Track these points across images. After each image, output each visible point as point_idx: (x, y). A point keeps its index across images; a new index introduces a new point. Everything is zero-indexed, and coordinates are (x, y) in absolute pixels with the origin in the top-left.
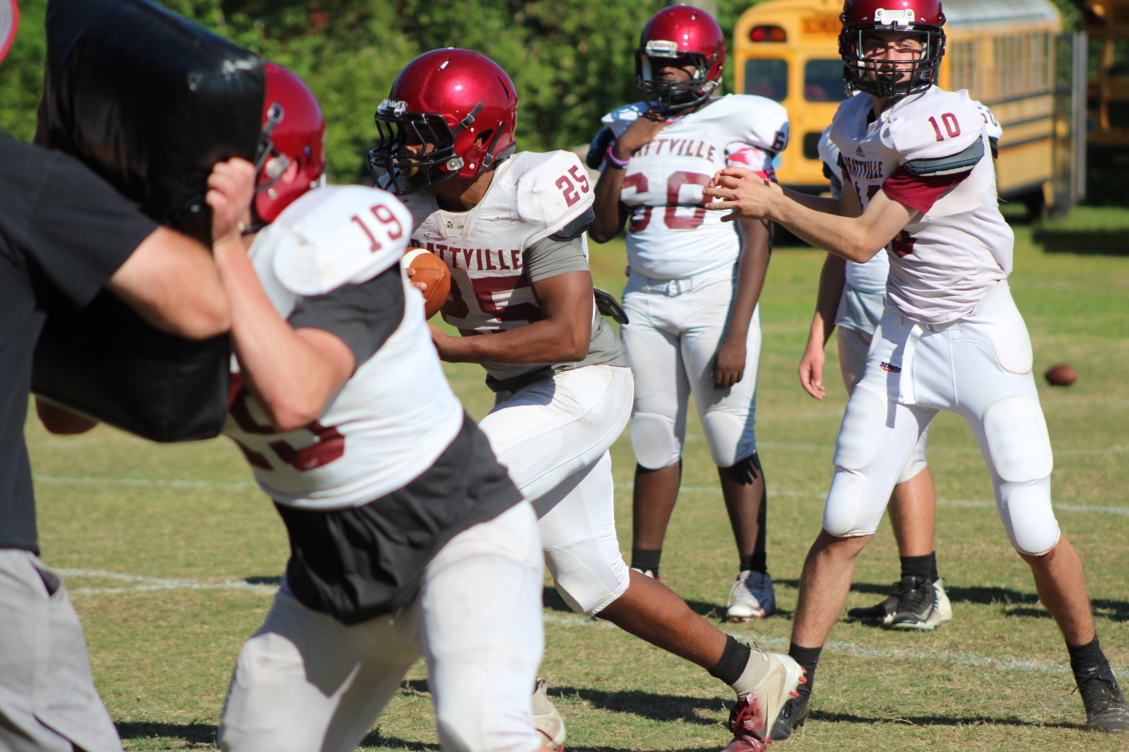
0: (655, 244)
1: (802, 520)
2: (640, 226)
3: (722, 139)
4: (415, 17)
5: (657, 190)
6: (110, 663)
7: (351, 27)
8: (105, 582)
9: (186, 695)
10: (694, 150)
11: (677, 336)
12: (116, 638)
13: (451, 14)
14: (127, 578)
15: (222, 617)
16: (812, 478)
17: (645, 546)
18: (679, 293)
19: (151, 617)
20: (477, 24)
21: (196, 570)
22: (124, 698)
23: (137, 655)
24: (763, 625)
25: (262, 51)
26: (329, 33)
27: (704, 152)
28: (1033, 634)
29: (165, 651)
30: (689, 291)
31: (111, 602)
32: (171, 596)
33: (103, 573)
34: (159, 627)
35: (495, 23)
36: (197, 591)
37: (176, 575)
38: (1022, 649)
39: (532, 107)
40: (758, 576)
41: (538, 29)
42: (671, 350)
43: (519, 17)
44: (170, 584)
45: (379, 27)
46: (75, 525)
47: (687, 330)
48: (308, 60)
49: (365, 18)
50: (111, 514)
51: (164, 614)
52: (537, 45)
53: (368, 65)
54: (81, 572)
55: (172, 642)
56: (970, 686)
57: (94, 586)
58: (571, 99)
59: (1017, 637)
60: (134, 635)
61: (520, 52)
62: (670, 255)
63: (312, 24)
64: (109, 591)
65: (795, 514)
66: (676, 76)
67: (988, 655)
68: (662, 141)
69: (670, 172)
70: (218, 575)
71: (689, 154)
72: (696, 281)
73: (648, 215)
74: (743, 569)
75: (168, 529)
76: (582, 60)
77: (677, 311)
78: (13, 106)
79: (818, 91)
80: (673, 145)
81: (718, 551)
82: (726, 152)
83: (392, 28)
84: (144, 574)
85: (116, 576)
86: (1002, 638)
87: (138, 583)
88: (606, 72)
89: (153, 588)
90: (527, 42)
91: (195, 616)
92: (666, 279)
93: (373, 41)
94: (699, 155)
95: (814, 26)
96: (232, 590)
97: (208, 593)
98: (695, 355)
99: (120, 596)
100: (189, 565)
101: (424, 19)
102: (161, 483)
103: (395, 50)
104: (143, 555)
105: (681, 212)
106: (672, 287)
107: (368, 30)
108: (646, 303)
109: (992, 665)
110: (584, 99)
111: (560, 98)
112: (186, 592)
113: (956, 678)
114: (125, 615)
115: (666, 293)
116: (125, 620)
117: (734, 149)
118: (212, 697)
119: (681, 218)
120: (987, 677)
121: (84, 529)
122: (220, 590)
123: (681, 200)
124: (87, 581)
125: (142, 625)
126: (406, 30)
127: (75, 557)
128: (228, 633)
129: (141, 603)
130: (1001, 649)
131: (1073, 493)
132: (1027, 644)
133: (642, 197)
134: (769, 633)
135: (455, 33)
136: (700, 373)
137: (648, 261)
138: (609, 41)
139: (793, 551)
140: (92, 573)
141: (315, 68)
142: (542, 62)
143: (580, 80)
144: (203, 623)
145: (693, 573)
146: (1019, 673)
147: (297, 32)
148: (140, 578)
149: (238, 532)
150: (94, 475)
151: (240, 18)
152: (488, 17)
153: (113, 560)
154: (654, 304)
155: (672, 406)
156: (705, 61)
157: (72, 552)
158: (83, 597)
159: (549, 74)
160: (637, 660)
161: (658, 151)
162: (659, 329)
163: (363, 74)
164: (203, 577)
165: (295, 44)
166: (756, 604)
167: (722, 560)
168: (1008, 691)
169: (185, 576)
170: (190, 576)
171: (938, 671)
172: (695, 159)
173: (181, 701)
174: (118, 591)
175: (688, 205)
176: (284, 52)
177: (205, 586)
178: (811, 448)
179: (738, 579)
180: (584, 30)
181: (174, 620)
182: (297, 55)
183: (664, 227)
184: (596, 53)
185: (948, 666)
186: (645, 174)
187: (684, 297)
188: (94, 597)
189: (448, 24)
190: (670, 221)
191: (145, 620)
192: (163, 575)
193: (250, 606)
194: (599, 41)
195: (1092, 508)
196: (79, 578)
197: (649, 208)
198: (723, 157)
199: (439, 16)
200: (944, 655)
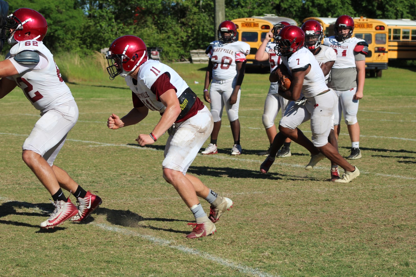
0: (218, 72)
1: (245, 133)
2: (216, 68)
3: (235, 50)
4: (157, 21)
5: (219, 60)
6: (97, 162)
7: (143, 23)
8: (95, 144)
9: (115, 169)
10: (228, 52)
11: (221, 92)
12: (98, 156)
13: (165, 21)
14: (99, 143)
15: (121, 152)
16: (246, 124)
17: (213, 139)
18: (223, 83)
19: (105, 152)
20: (170, 23)
21: (114, 142)
22: (102, 170)
23: (103, 160)
24: (239, 156)
25: (123, 28)
26: (138, 24)
27: (231, 53)
28: (299, 159)
29: (109, 159)
30: (225, 83)
31: (96, 148)
32: (109, 147)
33: (94, 142)
34: (107, 154)
35: (174, 23)
36: (115, 146)
37: (110, 143)
38: (296, 162)
39: (182, 41)
40: (238, 145)
41: (183, 24)
42: (220, 96)
43: (179, 22)
44: (109, 145)
45: (149, 23)
46: (87, 131)
47: (224, 91)
48: (133, 30)
49: (146, 21)
50: (94, 129)
51: (108, 151)
52: (183, 28)
53: (146, 31)
54: (89, 142)
55: (110, 157)
56: (286, 170)
57: (92, 145)
58: (190, 40)
59: (295, 160)
60: (102, 156)
61: (180, 29)
62: (221, 75)
63: (134, 22)
64: (96, 146)
65: (244, 132)
66: (228, 35)
67: (289, 163)
68: (222, 49)
69: (223, 56)
70: (119, 143)
71: (227, 52)
72: (226, 81)
73: (217, 66)
74: (235, 144)
75: (107, 133)
76: (193, 31)
77: (222, 87)
78: (69, 39)
79: (245, 39)
80: (224, 50)
81: (228, 140)
82: (236, 53)
83: (152, 24)
84: (103, 142)
85: (97, 143)
86: (292, 160)
87: (102, 144)
88: (198, 34)
89: (105, 145)
90: (181, 27)
91: (115, 152)
92: (220, 80)
93: (147, 26)
94: (229, 53)
95: (244, 25)
96: (122, 146)
97: (117, 147)
98: (225, 97)
99: (98, 147)
100: (112, 141)
101: (159, 22)
102: (104, 122)
103: (152, 29)
104: (102, 138)
105: (224, 65)
106: (221, 82)
107: (146, 24)
108: (216, 85)
109: (290, 165)
110: (193, 40)
111: (188, 39)
112: (112, 146)
113: (283, 168)
114: (100, 151)
115: (220, 83)
116: (100, 152)
117: (237, 53)
118: (121, 170)
119: (224, 67)
120: (289, 168)
121: (89, 132)
122: (120, 146)
123: (224, 62)
124: (91, 144)
125: (103, 154)
126: (155, 24)
127: (87, 138)
128: (123, 156)
129: (103, 149)
130: (292, 162)
131: (304, 128)
132: (297, 161)
133: (216, 61)
134: (241, 158)
135: (165, 25)
136: (227, 101)
137: (217, 76)
138: (199, 27)
139: (244, 140)
140: (92, 142)
141: (134, 32)
142: (184, 31)
143: (192, 36)
144: (117, 153)
145: (223, 144)
146: (296, 167)
147: (131, 24)
148: (102, 143)
149: (122, 134)
150: (89, 120)
151: (119, 21)
152: (173, 21)
153: (96, 139)
154: (217, 85)
155: (220, 108)
156: (234, 32)
157: (87, 137)
158: (90, 147)
159: (186, 34)
160: (213, 164)
161: (221, 51)
162: (218, 91)
163: (145, 33)
164: (116, 143)
165: (130, 27)
166: (238, 151)
167: (229, 142)
168: (294, 172)
169: (112, 143)
170: (113, 143)
171: (279, 167)
172: (228, 54)
173: (114, 171)
174: (98, 146)
175: (226, 64)
176: (128, 28)
177: (116, 145)
178: (245, 117)
179: (234, 146)
180: (194, 25)
181: (111, 153)
182: (131, 29)
183: (220, 69)
184: (196, 30)
185: (280, 166)
186: (217, 56)
187: (224, 84)
188: (93, 147)
189: (164, 23)
190: (222, 67)
191: (104, 152)
192: (107, 143)
193: (127, 150)
194: (197, 27)
195: (308, 131)
196: (89, 143)
197: (218, 64)
198: (235, 54)
199: (162, 21)
200: (279, 163)
